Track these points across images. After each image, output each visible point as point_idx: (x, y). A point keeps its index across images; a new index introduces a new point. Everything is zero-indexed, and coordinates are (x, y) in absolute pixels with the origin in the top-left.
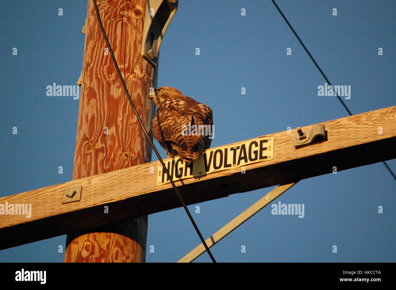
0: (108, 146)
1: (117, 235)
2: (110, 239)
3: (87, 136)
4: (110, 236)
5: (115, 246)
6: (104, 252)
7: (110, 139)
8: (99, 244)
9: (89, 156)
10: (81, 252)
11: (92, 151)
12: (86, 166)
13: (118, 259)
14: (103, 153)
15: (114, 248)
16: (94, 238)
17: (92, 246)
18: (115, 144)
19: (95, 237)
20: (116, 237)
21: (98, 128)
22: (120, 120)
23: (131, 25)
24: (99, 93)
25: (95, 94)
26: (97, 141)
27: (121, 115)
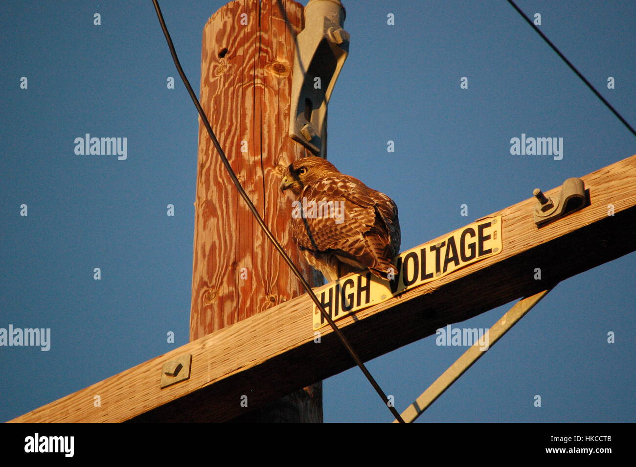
0: (240, 289)
3: (206, 279)
7: (243, 277)
9: (209, 312)
11: (214, 302)
12: (205, 329)
14: (232, 301)
18: (251, 284)
21: (222, 264)
22: (257, 243)
23: (269, 90)
24: (221, 207)
25: (215, 209)
26: (222, 283)
27: (260, 235)
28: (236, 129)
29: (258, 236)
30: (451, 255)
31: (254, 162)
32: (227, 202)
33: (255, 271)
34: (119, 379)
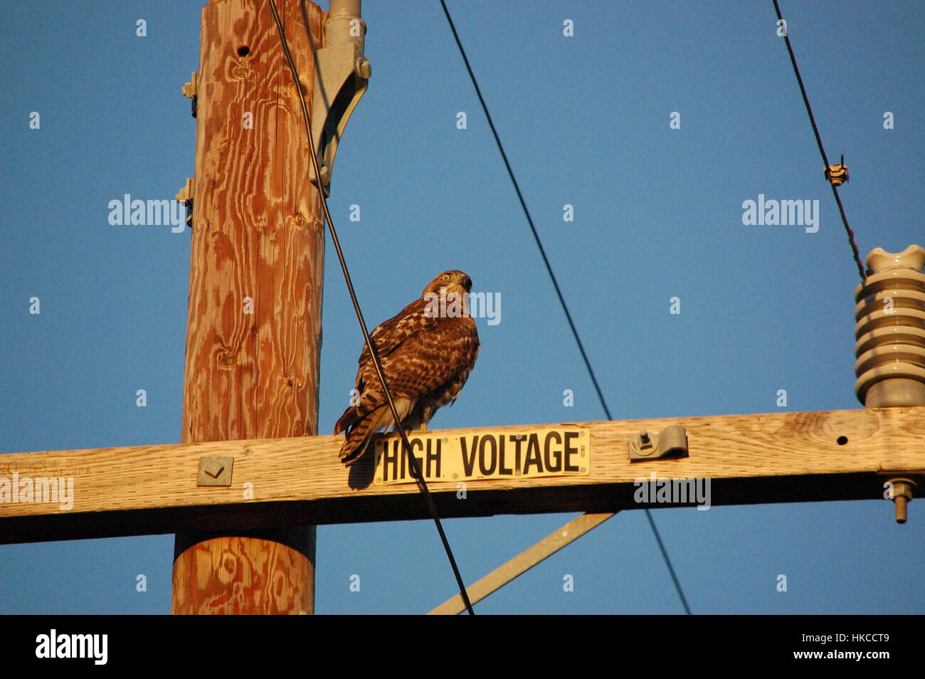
0: (259, 363)
1: (279, 545)
2: (269, 553)
3: (220, 333)
4: (268, 546)
5: (277, 568)
6: (259, 578)
7: (263, 349)
8: (248, 559)
9: (224, 378)
10: (217, 572)
11: (230, 369)
12: (219, 396)
13: (282, 594)
14: (251, 375)
15: (275, 570)
16: (240, 547)
17: (238, 565)
18: (270, 359)
19: (242, 545)
20: (278, 550)
21: (240, 323)
22: (277, 309)
23: (291, 116)
24: (240, 250)
25: (233, 251)
26: (240, 348)
27: (280, 300)
28: (258, 157)
29: (278, 301)
30: (533, 456)
31: (276, 204)
32: (247, 248)
33: (275, 343)
34: (149, 453)
